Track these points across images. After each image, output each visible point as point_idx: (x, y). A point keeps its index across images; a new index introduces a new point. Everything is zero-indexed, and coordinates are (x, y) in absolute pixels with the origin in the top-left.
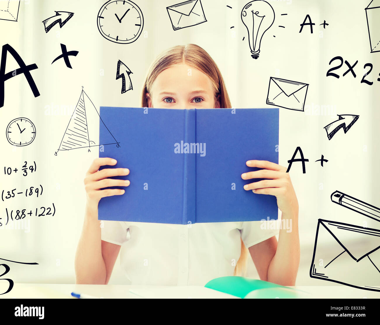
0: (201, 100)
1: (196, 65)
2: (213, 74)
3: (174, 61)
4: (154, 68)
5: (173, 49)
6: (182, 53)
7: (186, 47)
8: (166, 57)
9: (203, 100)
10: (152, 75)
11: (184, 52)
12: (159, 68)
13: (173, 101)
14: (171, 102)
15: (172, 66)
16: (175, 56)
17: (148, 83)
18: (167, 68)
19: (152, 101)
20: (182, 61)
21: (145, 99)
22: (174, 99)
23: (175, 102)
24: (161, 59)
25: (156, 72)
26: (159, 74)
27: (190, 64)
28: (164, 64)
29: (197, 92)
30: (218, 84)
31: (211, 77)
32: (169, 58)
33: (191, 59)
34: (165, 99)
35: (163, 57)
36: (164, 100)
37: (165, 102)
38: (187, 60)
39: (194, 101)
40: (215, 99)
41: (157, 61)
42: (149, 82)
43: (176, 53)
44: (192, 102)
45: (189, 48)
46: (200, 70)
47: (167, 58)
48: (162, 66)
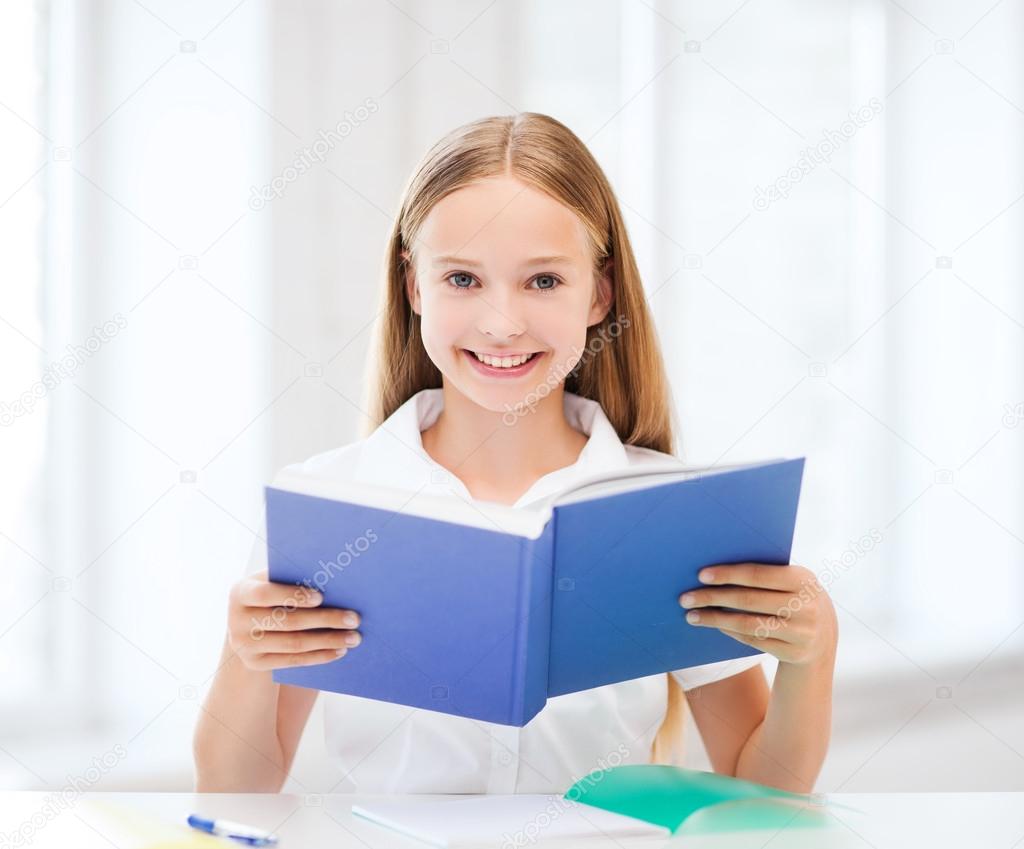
0: (555, 282)
1: (543, 180)
2: (591, 206)
3: (480, 168)
4: (424, 183)
5: (479, 128)
6: (505, 143)
7: (517, 122)
8: (456, 154)
9: (560, 282)
10: (416, 202)
11: (510, 139)
12: (438, 186)
13: (473, 283)
14: (467, 285)
15: (474, 182)
16: (484, 151)
17: (407, 224)
18: (460, 188)
19: (414, 277)
20: (502, 170)
21: (396, 266)
22: (476, 278)
23: (479, 285)
24: (446, 157)
25: (428, 196)
26: (436, 202)
27: (524, 178)
28: (452, 175)
29: (544, 261)
30: (606, 235)
31: (586, 213)
32: (467, 158)
33: (529, 163)
34: (452, 276)
35: (450, 154)
36: (448, 279)
37: (451, 284)
38: (518, 165)
39: (535, 284)
40: (595, 275)
41: (432, 163)
42: (410, 221)
43: (486, 141)
44: (528, 286)
45: (525, 130)
46: (552, 196)
47: (459, 157)
48: (446, 180)
